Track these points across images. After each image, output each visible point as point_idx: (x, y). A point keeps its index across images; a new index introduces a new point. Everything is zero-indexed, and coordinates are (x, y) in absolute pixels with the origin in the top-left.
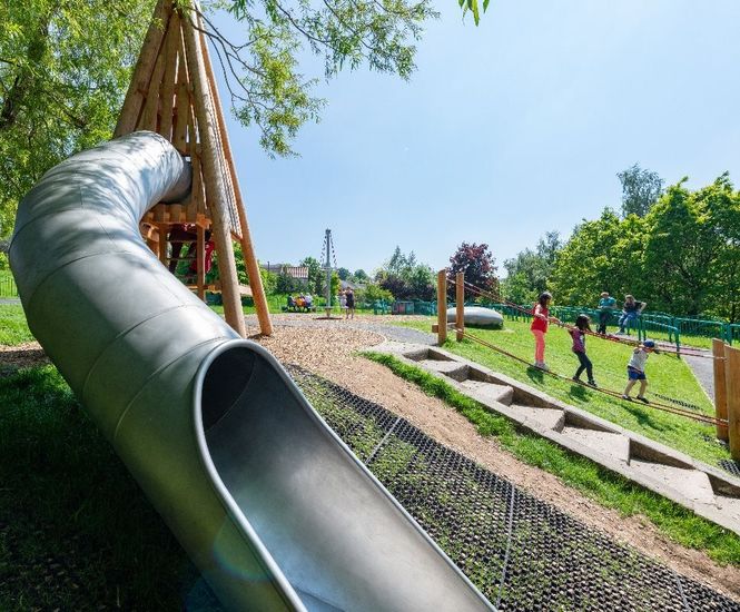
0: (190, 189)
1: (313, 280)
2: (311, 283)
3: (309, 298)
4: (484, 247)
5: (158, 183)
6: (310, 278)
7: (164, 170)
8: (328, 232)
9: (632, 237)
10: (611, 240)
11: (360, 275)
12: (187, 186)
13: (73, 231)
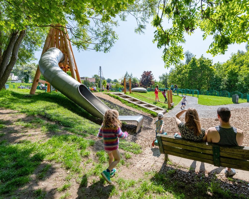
0: (64, 59)
1: (97, 83)
2: (97, 84)
3: (95, 88)
4: (151, 72)
5: (60, 59)
6: (96, 82)
7: (60, 56)
8: (100, 67)
9: (185, 70)
10: (182, 70)
11: (116, 81)
12: (63, 59)
13: (56, 70)
